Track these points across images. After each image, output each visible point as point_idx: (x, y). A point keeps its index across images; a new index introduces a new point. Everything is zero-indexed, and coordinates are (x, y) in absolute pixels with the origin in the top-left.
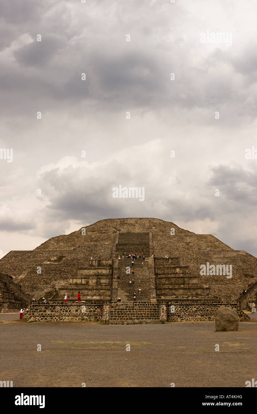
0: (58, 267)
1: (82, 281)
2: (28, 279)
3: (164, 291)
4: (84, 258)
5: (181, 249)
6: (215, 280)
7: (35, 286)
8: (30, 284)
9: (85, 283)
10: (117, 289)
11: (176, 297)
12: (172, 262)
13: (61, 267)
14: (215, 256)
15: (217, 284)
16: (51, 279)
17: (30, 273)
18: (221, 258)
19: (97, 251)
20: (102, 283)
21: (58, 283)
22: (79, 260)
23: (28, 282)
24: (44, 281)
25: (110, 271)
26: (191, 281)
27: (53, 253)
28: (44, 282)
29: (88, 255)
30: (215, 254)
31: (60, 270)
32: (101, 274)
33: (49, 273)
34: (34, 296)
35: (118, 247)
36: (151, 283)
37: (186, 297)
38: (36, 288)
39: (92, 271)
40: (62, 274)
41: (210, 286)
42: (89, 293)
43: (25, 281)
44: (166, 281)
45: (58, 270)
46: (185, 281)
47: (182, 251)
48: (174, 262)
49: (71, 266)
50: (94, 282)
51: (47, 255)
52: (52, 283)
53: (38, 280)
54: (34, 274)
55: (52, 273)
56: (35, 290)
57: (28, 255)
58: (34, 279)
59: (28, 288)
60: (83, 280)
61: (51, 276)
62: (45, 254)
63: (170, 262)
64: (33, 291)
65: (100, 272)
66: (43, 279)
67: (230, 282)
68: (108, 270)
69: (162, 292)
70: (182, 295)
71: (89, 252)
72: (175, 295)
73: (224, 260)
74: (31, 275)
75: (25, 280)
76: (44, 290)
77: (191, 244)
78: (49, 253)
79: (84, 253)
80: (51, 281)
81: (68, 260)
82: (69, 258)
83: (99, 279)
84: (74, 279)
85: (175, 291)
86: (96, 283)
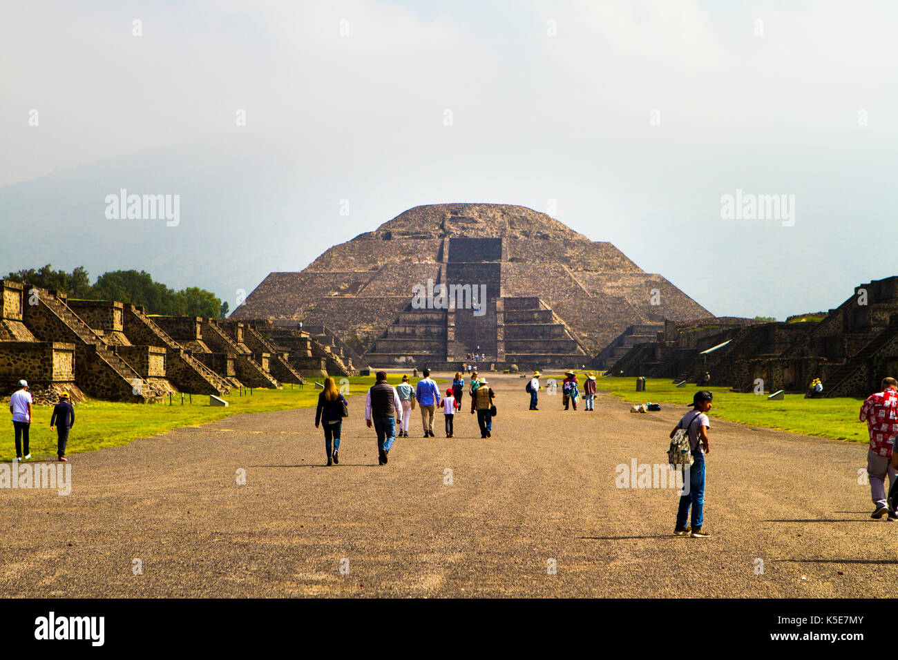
0: (356, 303)
1: (405, 330)
3: (516, 345)
6: (599, 325)
9: (410, 332)
10: (454, 341)
13: (362, 304)
14: (609, 284)
16: (347, 322)
18: (618, 287)
20: (432, 333)
21: (359, 328)
22: (388, 291)
25: (443, 317)
26: (552, 330)
27: (341, 277)
30: (609, 280)
31: (361, 308)
32: (432, 320)
33: (344, 313)
42: (416, 346)
44: (519, 330)
45: (357, 309)
46: (544, 331)
50: (422, 332)
51: (332, 280)
52: (350, 327)
55: (348, 313)
60: (407, 328)
61: (348, 317)
62: (328, 278)
65: (429, 318)
66: (336, 321)
68: (441, 315)
69: (513, 345)
73: (623, 290)
77: (572, 261)
78: (335, 276)
80: (348, 324)
81: (371, 291)
82: (372, 289)
83: (430, 328)
84: (395, 328)
85: (530, 344)
86: (425, 332)
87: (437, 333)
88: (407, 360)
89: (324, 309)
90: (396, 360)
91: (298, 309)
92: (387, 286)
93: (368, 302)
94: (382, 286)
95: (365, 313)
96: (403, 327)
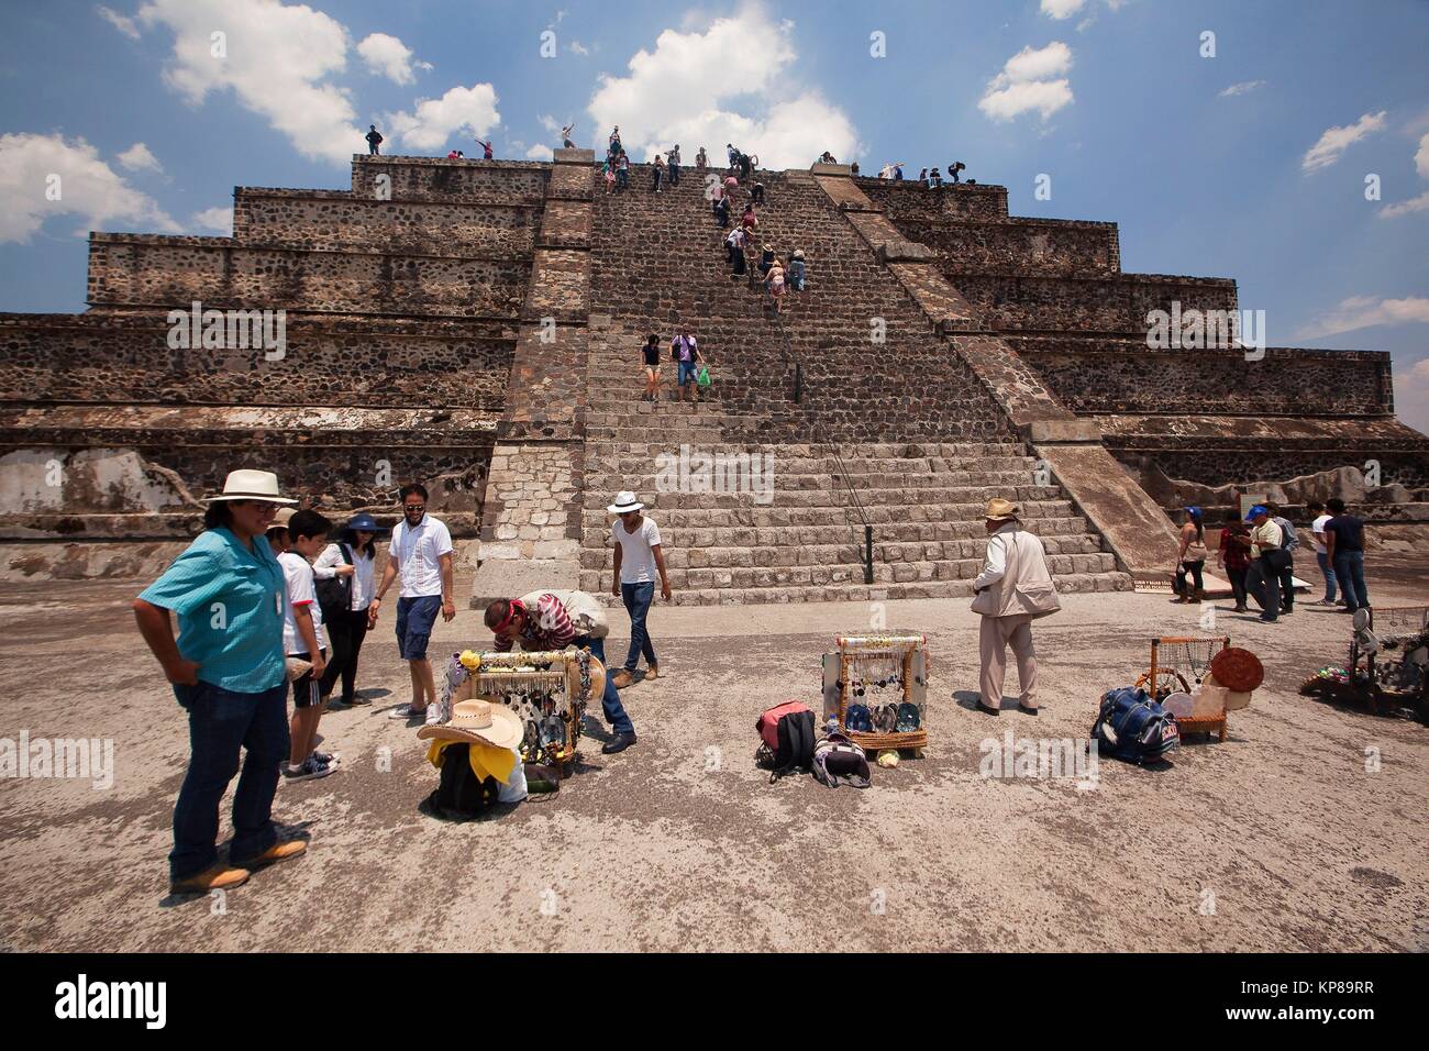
1: (228, 274)
50: (352, 291)
65: (427, 235)
83: (411, 265)
84: (151, 255)
85: (1124, 371)
86: (375, 291)
87: (463, 303)
88: (78, 489)
96: (209, 257)
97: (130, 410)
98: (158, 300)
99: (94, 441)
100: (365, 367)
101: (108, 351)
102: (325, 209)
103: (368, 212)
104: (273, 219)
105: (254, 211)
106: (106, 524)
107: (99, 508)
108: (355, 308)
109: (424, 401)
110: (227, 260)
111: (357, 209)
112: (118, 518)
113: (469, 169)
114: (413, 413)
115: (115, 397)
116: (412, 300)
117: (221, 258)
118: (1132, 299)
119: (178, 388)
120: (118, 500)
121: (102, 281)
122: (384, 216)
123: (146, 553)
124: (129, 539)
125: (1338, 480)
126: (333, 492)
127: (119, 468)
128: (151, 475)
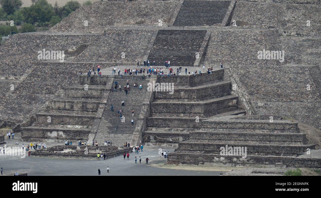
0: (68, 68)
1: (65, 105)
2: (27, 84)
3: (156, 122)
4: (108, 53)
5: (250, 41)
7: (34, 97)
8: (29, 92)
9: (69, 107)
10: (101, 118)
11: (169, 130)
12: (181, 81)
13: (73, 69)
15: (278, 101)
16: (56, 87)
17: (30, 77)
19: (128, 42)
20: (88, 109)
22: (100, 57)
23: (26, 89)
24: (47, 89)
26: (193, 109)
28: (47, 91)
29: (114, 48)
31: (71, 73)
32: (91, 96)
34: (32, 110)
35: (160, 36)
36: (142, 112)
37: (180, 130)
38: (35, 100)
39: (80, 91)
40: (73, 80)
41: (266, 104)
42: (71, 121)
43: (22, 89)
44: (163, 108)
45: (68, 73)
46: (186, 110)
47: (250, 45)
48: (183, 82)
49: (86, 68)
50: (79, 107)
51: (63, 43)
52: (57, 92)
53: (39, 87)
54: (36, 79)
55: (59, 78)
56: (33, 102)
57: (36, 42)
58: (34, 85)
59: (24, 100)
60: (67, 104)
61: (58, 82)
62: (61, 41)
63: (179, 81)
64: (30, 103)
65: (89, 94)
66: (46, 85)
67: (297, 98)
69: (154, 123)
70: (177, 127)
71: (116, 44)
72: (169, 127)
74: (30, 80)
75: (22, 86)
76: (45, 103)
78: (67, 40)
79: (110, 44)
80: (56, 89)
81: (85, 56)
82: (87, 54)
83: (86, 104)
84: (56, 103)
85: (169, 122)
86: (82, 108)
87: (92, 109)
88: (58, 135)
89: (39, 73)
90: (49, 134)
91: (27, 70)
92: (100, 51)
93: (78, 67)
94: (96, 52)
95: (73, 78)
96: (63, 103)
97: (58, 125)
98: (57, 109)
99: (59, 131)
100: (80, 121)
101: (56, 119)
102: (75, 90)
103: (81, 91)
104: (68, 92)
105: (66, 91)
106: (60, 138)
107: (60, 136)
108: (79, 110)
109: (86, 125)
110: (65, 103)
111: (79, 90)
112: (61, 137)
113: (96, 77)
114: (85, 126)
115: (57, 124)
116: (86, 109)
117: (64, 103)
118: (185, 107)
119: (63, 123)
120: (61, 136)
121: (51, 106)
122: (83, 92)
123: (63, 140)
124: (62, 139)
125: (179, 138)
126: (78, 136)
127: (61, 133)
128: (64, 134)
